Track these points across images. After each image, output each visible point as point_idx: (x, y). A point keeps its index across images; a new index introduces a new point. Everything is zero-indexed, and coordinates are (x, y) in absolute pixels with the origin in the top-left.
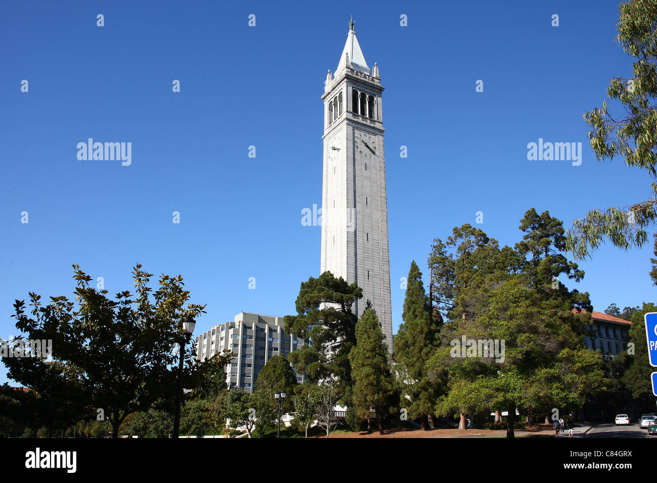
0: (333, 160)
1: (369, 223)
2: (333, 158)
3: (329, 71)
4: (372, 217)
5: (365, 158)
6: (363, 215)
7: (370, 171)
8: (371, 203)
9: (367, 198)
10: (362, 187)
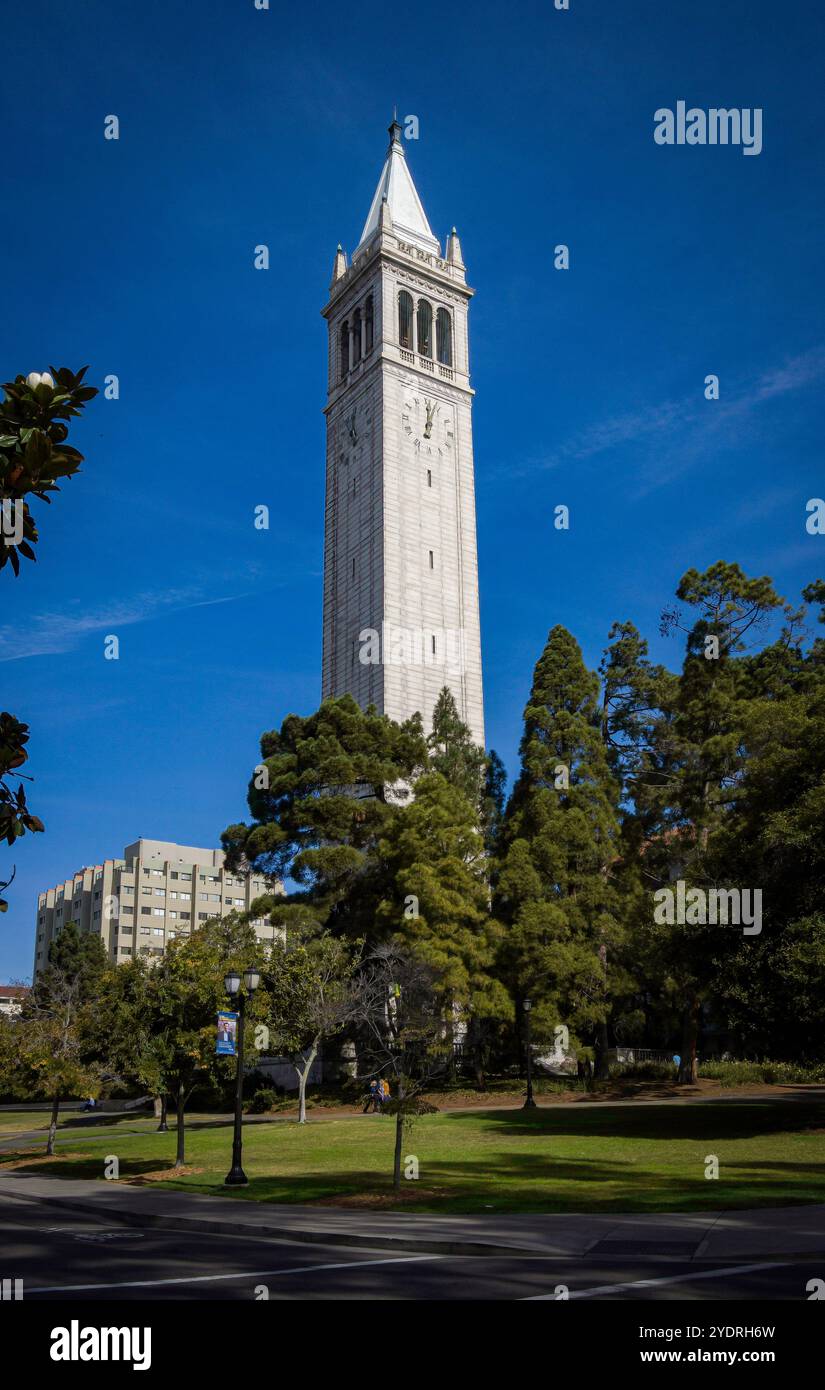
0: (351, 463)
1: (436, 610)
2: (351, 459)
3: (340, 247)
4: (443, 598)
5: (426, 456)
6: (422, 593)
7: (440, 489)
8: (442, 566)
9: (431, 553)
10: (420, 525)
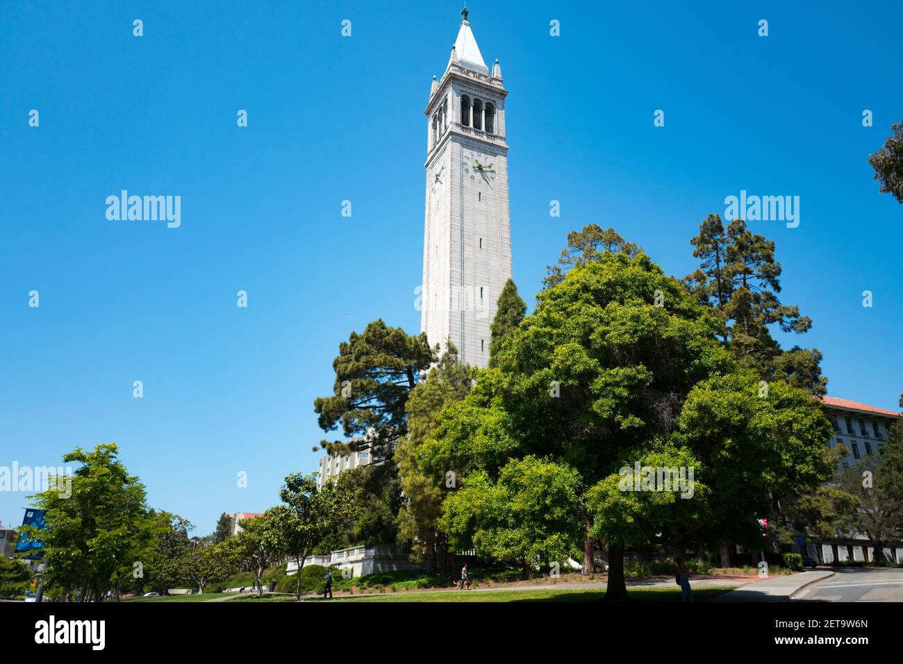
1: (484, 273)
4: (488, 265)
5: (479, 185)
6: (474, 263)
7: (486, 203)
8: (488, 247)
9: (481, 239)
10: (474, 224)
